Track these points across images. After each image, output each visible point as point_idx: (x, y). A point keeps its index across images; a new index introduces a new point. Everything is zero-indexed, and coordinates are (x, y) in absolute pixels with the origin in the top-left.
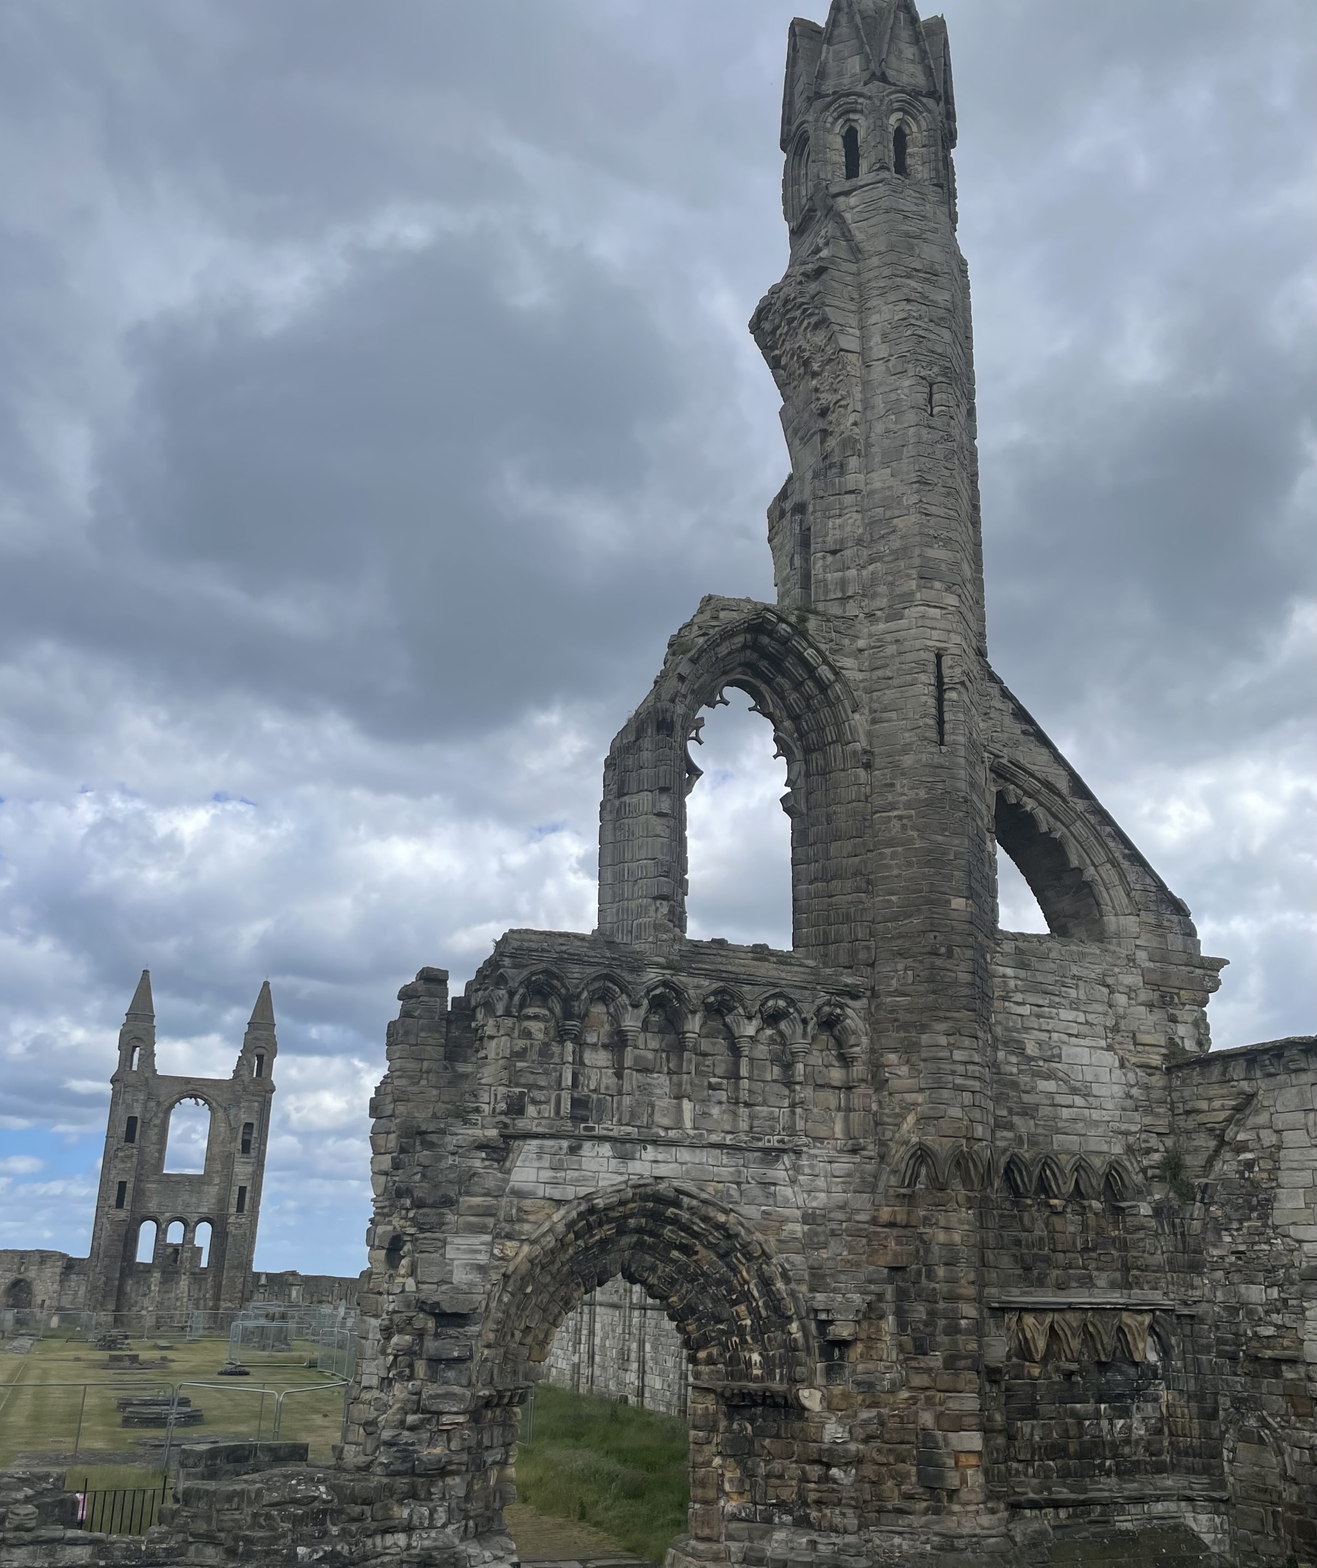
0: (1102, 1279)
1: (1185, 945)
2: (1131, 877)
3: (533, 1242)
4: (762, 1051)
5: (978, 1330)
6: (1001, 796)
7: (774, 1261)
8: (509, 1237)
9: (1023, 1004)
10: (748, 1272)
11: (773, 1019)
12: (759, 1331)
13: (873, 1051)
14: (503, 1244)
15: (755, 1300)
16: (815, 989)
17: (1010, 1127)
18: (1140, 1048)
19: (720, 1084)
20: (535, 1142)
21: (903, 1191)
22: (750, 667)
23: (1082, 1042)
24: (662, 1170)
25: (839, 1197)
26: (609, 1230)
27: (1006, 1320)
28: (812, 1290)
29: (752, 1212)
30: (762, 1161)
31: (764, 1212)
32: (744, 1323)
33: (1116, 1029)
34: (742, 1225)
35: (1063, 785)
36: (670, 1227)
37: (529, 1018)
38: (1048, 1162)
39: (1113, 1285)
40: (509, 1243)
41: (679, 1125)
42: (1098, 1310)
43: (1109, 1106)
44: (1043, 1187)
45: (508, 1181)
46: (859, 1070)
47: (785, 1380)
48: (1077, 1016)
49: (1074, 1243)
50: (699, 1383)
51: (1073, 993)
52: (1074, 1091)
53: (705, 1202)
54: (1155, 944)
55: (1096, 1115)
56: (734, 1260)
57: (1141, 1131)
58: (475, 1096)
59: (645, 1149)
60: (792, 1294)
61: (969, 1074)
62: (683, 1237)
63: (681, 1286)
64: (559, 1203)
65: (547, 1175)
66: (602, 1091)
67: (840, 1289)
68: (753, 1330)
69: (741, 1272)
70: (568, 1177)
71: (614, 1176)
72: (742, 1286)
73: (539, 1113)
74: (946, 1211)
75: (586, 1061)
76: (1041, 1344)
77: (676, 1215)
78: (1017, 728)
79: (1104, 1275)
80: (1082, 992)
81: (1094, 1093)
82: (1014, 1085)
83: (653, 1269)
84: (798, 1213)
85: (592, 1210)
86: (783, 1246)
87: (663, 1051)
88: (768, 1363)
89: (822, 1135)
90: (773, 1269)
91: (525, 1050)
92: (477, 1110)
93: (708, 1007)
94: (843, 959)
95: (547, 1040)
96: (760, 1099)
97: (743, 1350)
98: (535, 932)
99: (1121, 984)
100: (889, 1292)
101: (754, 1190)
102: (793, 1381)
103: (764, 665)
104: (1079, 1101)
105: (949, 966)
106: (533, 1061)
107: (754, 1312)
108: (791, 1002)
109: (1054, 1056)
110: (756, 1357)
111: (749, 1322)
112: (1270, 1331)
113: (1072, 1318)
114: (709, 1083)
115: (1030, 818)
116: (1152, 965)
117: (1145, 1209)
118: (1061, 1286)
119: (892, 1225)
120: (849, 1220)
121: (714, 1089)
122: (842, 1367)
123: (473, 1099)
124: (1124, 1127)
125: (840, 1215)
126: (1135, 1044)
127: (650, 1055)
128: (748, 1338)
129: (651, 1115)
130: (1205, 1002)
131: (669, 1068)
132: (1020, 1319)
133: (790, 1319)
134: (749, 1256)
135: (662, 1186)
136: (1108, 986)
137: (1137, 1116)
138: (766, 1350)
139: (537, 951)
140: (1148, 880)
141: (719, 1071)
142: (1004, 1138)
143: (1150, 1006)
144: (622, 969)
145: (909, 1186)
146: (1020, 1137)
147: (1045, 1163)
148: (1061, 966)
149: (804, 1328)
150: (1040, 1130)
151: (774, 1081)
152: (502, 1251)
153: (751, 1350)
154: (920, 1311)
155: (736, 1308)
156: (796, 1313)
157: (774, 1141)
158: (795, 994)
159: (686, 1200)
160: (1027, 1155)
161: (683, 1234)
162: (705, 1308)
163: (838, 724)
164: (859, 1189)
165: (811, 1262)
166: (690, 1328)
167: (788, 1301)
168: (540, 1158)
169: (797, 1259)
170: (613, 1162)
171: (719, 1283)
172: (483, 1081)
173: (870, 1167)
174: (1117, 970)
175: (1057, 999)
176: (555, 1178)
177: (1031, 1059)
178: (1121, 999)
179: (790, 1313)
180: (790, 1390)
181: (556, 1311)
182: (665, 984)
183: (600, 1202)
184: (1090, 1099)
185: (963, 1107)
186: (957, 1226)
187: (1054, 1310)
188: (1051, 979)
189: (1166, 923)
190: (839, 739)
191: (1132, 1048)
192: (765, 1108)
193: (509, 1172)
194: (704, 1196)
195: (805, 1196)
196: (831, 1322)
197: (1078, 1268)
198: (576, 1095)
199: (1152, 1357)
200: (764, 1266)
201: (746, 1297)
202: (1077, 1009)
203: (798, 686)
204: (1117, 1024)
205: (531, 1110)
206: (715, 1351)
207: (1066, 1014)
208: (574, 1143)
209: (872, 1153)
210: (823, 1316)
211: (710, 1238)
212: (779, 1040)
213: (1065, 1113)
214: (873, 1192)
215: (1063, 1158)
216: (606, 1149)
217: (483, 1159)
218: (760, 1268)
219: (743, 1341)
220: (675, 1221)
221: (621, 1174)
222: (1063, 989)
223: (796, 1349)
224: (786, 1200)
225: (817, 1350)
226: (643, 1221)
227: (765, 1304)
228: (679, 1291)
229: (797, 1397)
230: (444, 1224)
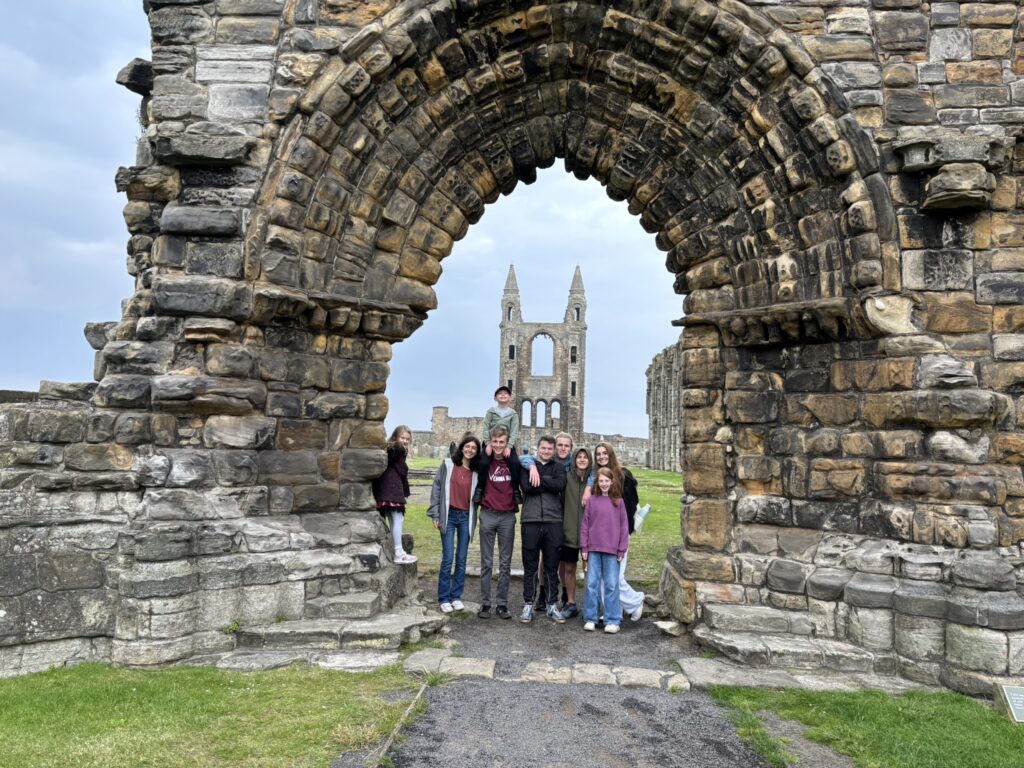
3: (345, 56)
7: (812, 78)
8: (304, 47)
10: (762, 111)
12: (788, 219)
14: (293, 60)
15: (780, 161)
28: (895, 121)
32: (761, 208)
34: (745, 18)
36: (616, 55)
40: (303, 57)
47: (838, 289)
50: (695, 317)
56: (736, 94)
60: (850, 133)
62: (641, 70)
63: (654, 166)
67: (954, 117)
68: (779, 217)
69: (750, 117)
72: (754, 141)
77: (622, 21)
83: (603, 141)
86: (831, 48)
88: (807, 266)
90: (807, 96)
97: (762, 255)
102: (855, 287)
107: (777, 184)
110: (785, 262)
111: (769, 204)
122: (960, 258)
128: (771, 232)
133: (844, 179)
134: (764, 80)
138: (803, 246)
149: (874, 193)
152: (292, 69)
153: (777, 253)
155: (748, 184)
156: (858, 166)
161: (642, 64)
162: (696, 196)
165: (889, 74)
166: (673, 232)
167: (843, 148)
169: (861, 70)
171: (715, 147)
180: (849, 304)
196: (933, 168)
200: (793, 92)
201: (765, 158)
206: (715, 265)
210: (917, 159)
211: (689, 58)
218: (786, 98)
219: (764, 240)
223: (860, 230)
225: (903, 227)
226: (570, 48)
227: (795, 162)
228: (649, 175)
229: (863, 318)
230: (192, 30)
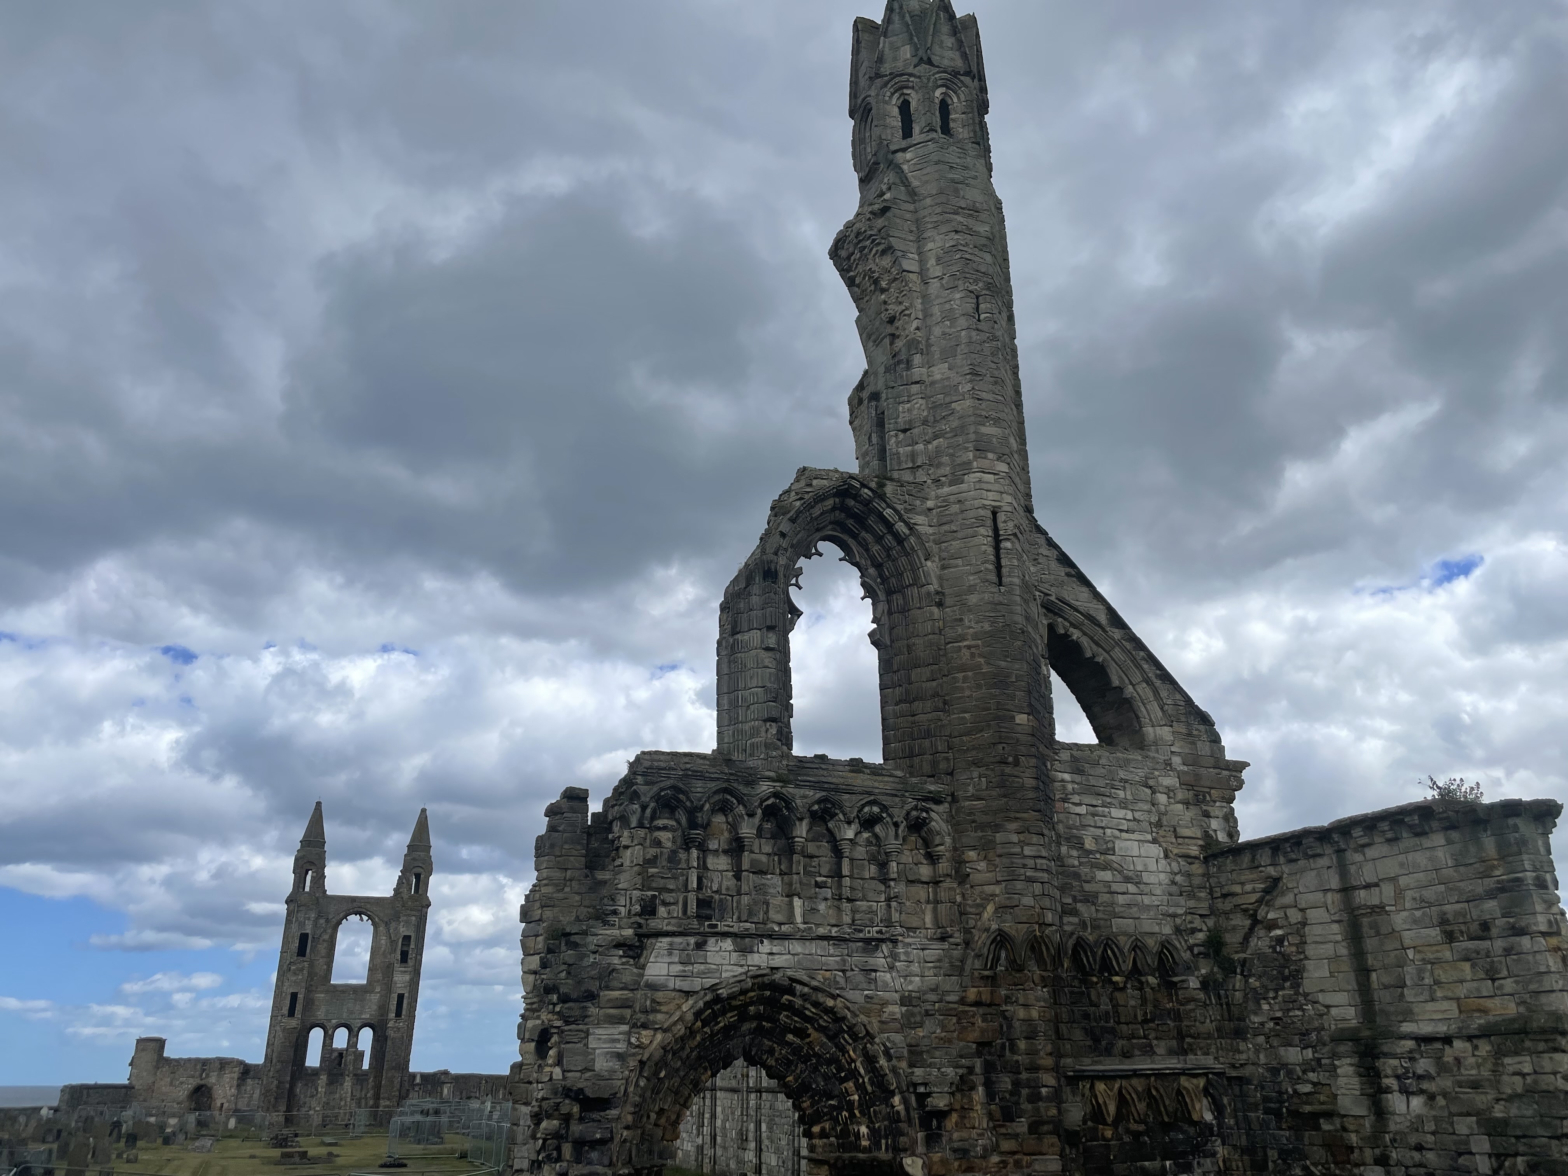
0: (1161, 1048)
1: (1212, 750)
2: (1164, 694)
3: (665, 1031)
4: (860, 852)
5: (1057, 1097)
6: (1051, 628)
7: (877, 1040)
8: (644, 1026)
9: (1080, 804)
10: (854, 1051)
11: (868, 823)
12: (865, 1106)
13: (955, 849)
14: (639, 1033)
15: (862, 1077)
16: (903, 796)
17: (1074, 912)
18: (1180, 840)
19: (826, 882)
20: (666, 940)
21: (986, 973)
22: (840, 525)
23: (1131, 836)
24: (777, 961)
25: (932, 980)
26: (731, 1017)
27: (1081, 1087)
28: (911, 1065)
29: (857, 996)
30: (865, 950)
31: (867, 996)
32: (852, 1098)
33: (1159, 824)
34: (848, 1009)
35: (1103, 618)
36: (786, 1013)
37: (659, 829)
38: (1109, 943)
39: (1171, 1052)
40: (644, 1033)
41: (791, 920)
42: (1159, 1075)
43: (1158, 892)
44: (1106, 966)
45: (643, 975)
46: (944, 866)
47: (890, 1151)
48: (1126, 814)
49: (1135, 1016)
50: (813, 1155)
51: (1121, 794)
52: (1127, 880)
53: (815, 989)
54: (1187, 751)
55: (1147, 900)
56: (842, 1040)
57: (1186, 913)
58: (613, 900)
59: (762, 942)
60: (894, 1070)
61: (1038, 867)
62: (796, 1021)
63: (796, 1067)
64: (688, 994)
65: (677, 968)
66: (724, 892)
67: (935, 1064)
68: (860, 1105)
69: (848, 1052)
70: (695, 970)
71: (735, 968)
72: (849, 1064)
73: (669, 913)
74: (1024, 990)
75: (710, 866)
76: (1112, 1108)
77: (790, 1001)
78: (1062, 571)
79: (1163, 1043)
80: (1129, 793)
81: (1145, 881)
82: (1077, 876)
83: (771, 1052)
84: (897, 996)
85: (717, 999)
86: (885, 1026)
87: (775, 854)
88: (874, 1134)
89: (914, 925)
90: (876, 1048)
91: (656, 857)
92: (615, 913)
93: (813, 815)
94: (927, 768)
95: (674, 848)
96: (860, 895)
97: (852, 1123)
98: (663, 753)
99: (1162, 785)
100: (978, 1064)
101: (857, 976)
102: (897, 1150)
103: (850, 523)
104: (1132, 888)
105: (1016, 773)
106: (663, 867)
107: (860, 1088)
108: (884, 808)
109: (1108, 849)
110: (864, 1130)
111: (856, 1097)
112: (1307, 1088)
113: (1138, 1084)
114: (816, 881)
115: (1077, 647)
116: (1185, 768)
117: (1194, 983)
118: (1126, 1055)
119: (977, 1004)
120: (940, 1001)
121: (821, 887)
122: (940, 1136)
123: (611, 903)
124: (1171, 910)
125: (932, 997)
126: (1176, 837)
127: (764, 858)
128: (856, 1112)
129: (767, 912)
130: (1232, 799)
131: (781, 870)
132: (1092, 1087)
133: (892, 1094)
134: (855, 1037)
135: (777, 976)
136: (1150, 787)
137: (1182, 900)
138: (872, 1123)
139: (664, 769)
140: (1178, 696)
141: (825, 870)
142: (1070, 923)
143: (1186, 803)
144: (739, 783)
145: (991, 968)
146: (1084, 922)
147: (1107, 944)
148: (1110, 770)
149: (905, 1101)
150: (1100, 915)
151: (872, 878)
152: (638, 1039)
153: (859, 1124)
154: (1005, 1082)
155: (845, 1085)
156: (897, 1087)
157: (873, 932)
158: (887, 801)
159: (798, 987)
160: (1090, 938)
161: (796, 1019)
162: (818, 1086)
163: (914, 570)
164: (949, 973)
165: (908, 1041)
166: (805, 1105)
167: (890, 1077)
168: (670, 954)
169: (898, 1038)
170: (735, 954)
171: (829, 1062)
172: (620, 886)
173: (957, 953)
174: (1157, 773)
175: (1108, 800)
176: (685, 971)
177: (1090, 852)
178: (1162, 798)
179: (892, 1088)
180: (894, 1158)
181: (686, 1093)
182: (776, 795)
183: (723, 992)
184: (1141, 886)
185: (1034, 896)
186: (1035, 1002)
187: (1122, 1077)
188: (1102, 782)
189: (1195, 733)
190: (916, 583)
191: (1174, 840)
192: (865, 903)
193: (643, 967)
194: (814, 983)
195: (902, 980)
196: (928, 1095)
197: (1139, 1038)
198: (700, 896)
199: (1208, 1117)
200: (868, 1045)
201: (853, 1074)
202: (1125, 808)
203: (879, 539)
204: (1160, 820)
205: (662, 911)
206: (827, 1125)
207: (1117, 813)
208: (699, 938)
209: (958, 940)
210: (921, 1089)
211: (821, 1022)
212: (874, 842)
213: (1121, 899)
214: (960, 975)
215: (1122, 939)
216: (728, 944)
217: (621, 957)
218: (865, 1047)
219: (852, 1115)
220: (790, 1007)
221: (742, 966)
222: (1113, 791)
223: (899, 1120)
224: (886, 984)
225: (917, 1121)
226: (762, 1008)
227: (869, 1079)
228: (794, 1071)
229: (901, 1165)
230: (586, 1017)
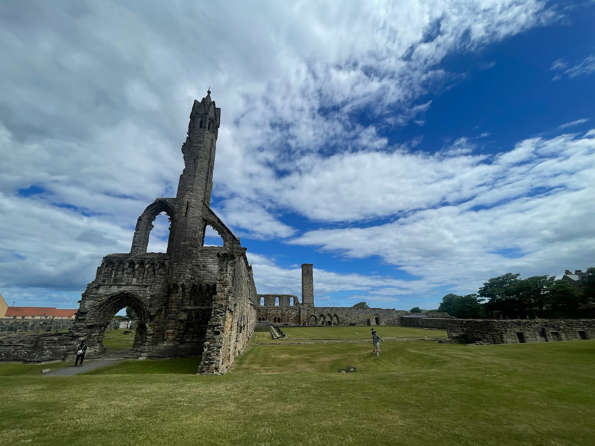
1: (238, 246)
2: (228, 235)
3: (101, 301)
4: (150, 270)
6: (206, 224)
7: (144, 303)
9: (201, 258)
11: (153, 264)
13: (169, 268)
14: (95, 302)
16: (160, 259)
17: (194, 279)
19: (142, 275)
20: (105, 286)
21: (167, 291)
23: (212, 264)
24: (126, 289)
25: (158, 293)
26: (119, 299)
28: (150, 307)
29: (141, 295)
30: (145, 287)
31: (143, 295)
34: (140, 298)
35: (216, 221)
36: (130, 298)
37: (109, 267)
38: (201, 285)
41: (132, 282)
44: (200, 289)
45: (98, 292)
46: (166, 272)
48: (212, 260)
49: (207, 298)
52: (209, 272)
53: (133, 294)
54: (231, 246)
55: (213, 276)
59: (124, 286)
60: (146, 308)
62: (132, 300)
64: (106, 295)
65: (105, 291)
66: (120, 278)
67: (154, 307)
70: (108, 291)
71: (117, 291)
73: (108, 282)
74: (173, 294)
75: (118, 273)
76: (194, 315)
80: (214, 255)
82: (196, 272)
84: (149, 295)
86: (146, 301)
87: (132, 271)
91: (108, 272)
92: (97, 282)
93: (139, 263)
95: (112, 270)
96: (148, 277)
100: (164, 307)
101: (142, 292)
102: (145, 322)
104: (209, 274)
106: (108, 274)
108: (154, 261)
109: (206, 267)
114: (140, 275)
119: (165, 296)
120: (159, 296)
122: (153, 320)
125: (157, 295)
127: (130, 272)
129: (128, 281)
131: (133, 273)
132: (190, 311)
134: (140, 303)
135: (126, 292)
140: (231, 235)
141: (142, 273)
142: (193, 281)
144: (124, 258)
145: (169, 290)
146: (196, 281)
149: (147, 314)
150: (200, 279)
151: (151, 274)
156: (146, 311)
159: (130, 294)
160: (197, 284)
164: (162, 291)
165: (150, 303)
168: (104, 288)
169: (148, 303)
170: (117, 288)
172: (99, 277)
173: (165, 287)
175: (208, 257)
177: (201, 267)
182: (131, 260)
183: (114, 295)
184: (212, 273)
185: (177, 276)
186: (174, 296)
187: (197, 310)
188: (208, 254)
189: (234, 242)
195: (151, 292)
198: (115, 278)
207: (210, 260)
208: (110, 286)
209: (166, 285)
211: (136, 300)
212: (154, 268)
213: (206, 276)
214: (164, 291)
215: (205, 284)
217: (95, 289)
218: (142, 304)
223: (146, 317)
224: (148, 293)
225: (149, 317)
226: (126, 298)
227: (143, 310)
229: (145, 325)
